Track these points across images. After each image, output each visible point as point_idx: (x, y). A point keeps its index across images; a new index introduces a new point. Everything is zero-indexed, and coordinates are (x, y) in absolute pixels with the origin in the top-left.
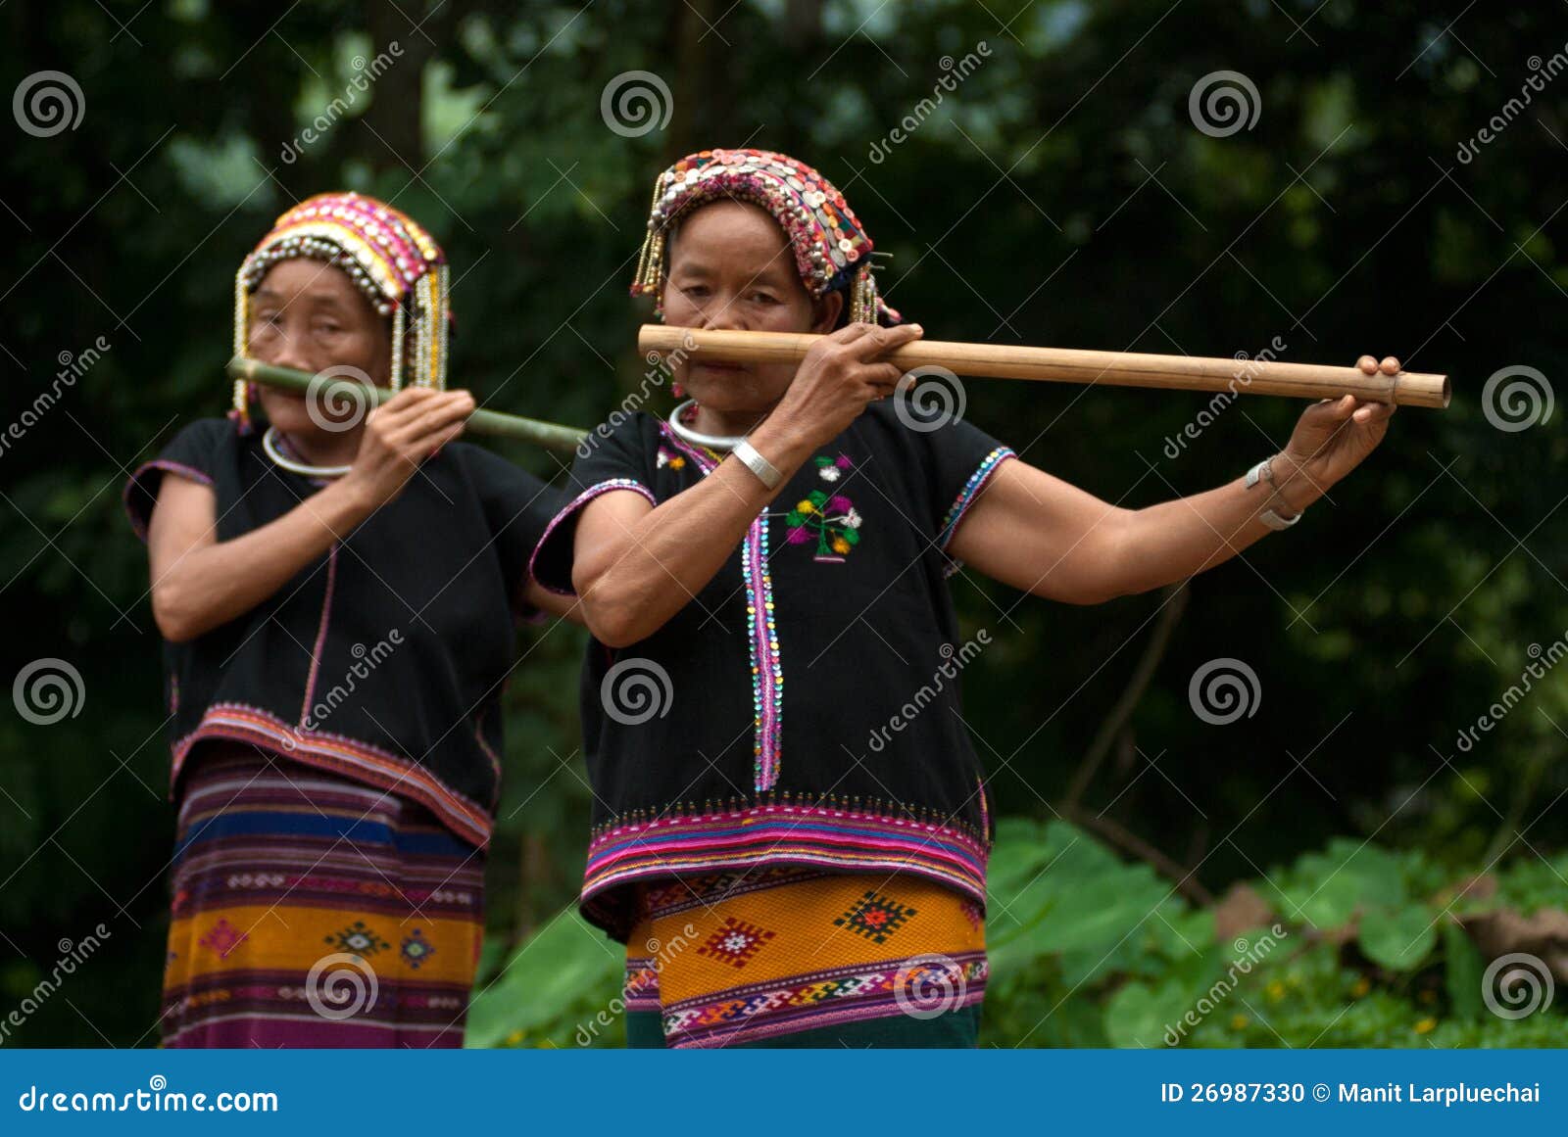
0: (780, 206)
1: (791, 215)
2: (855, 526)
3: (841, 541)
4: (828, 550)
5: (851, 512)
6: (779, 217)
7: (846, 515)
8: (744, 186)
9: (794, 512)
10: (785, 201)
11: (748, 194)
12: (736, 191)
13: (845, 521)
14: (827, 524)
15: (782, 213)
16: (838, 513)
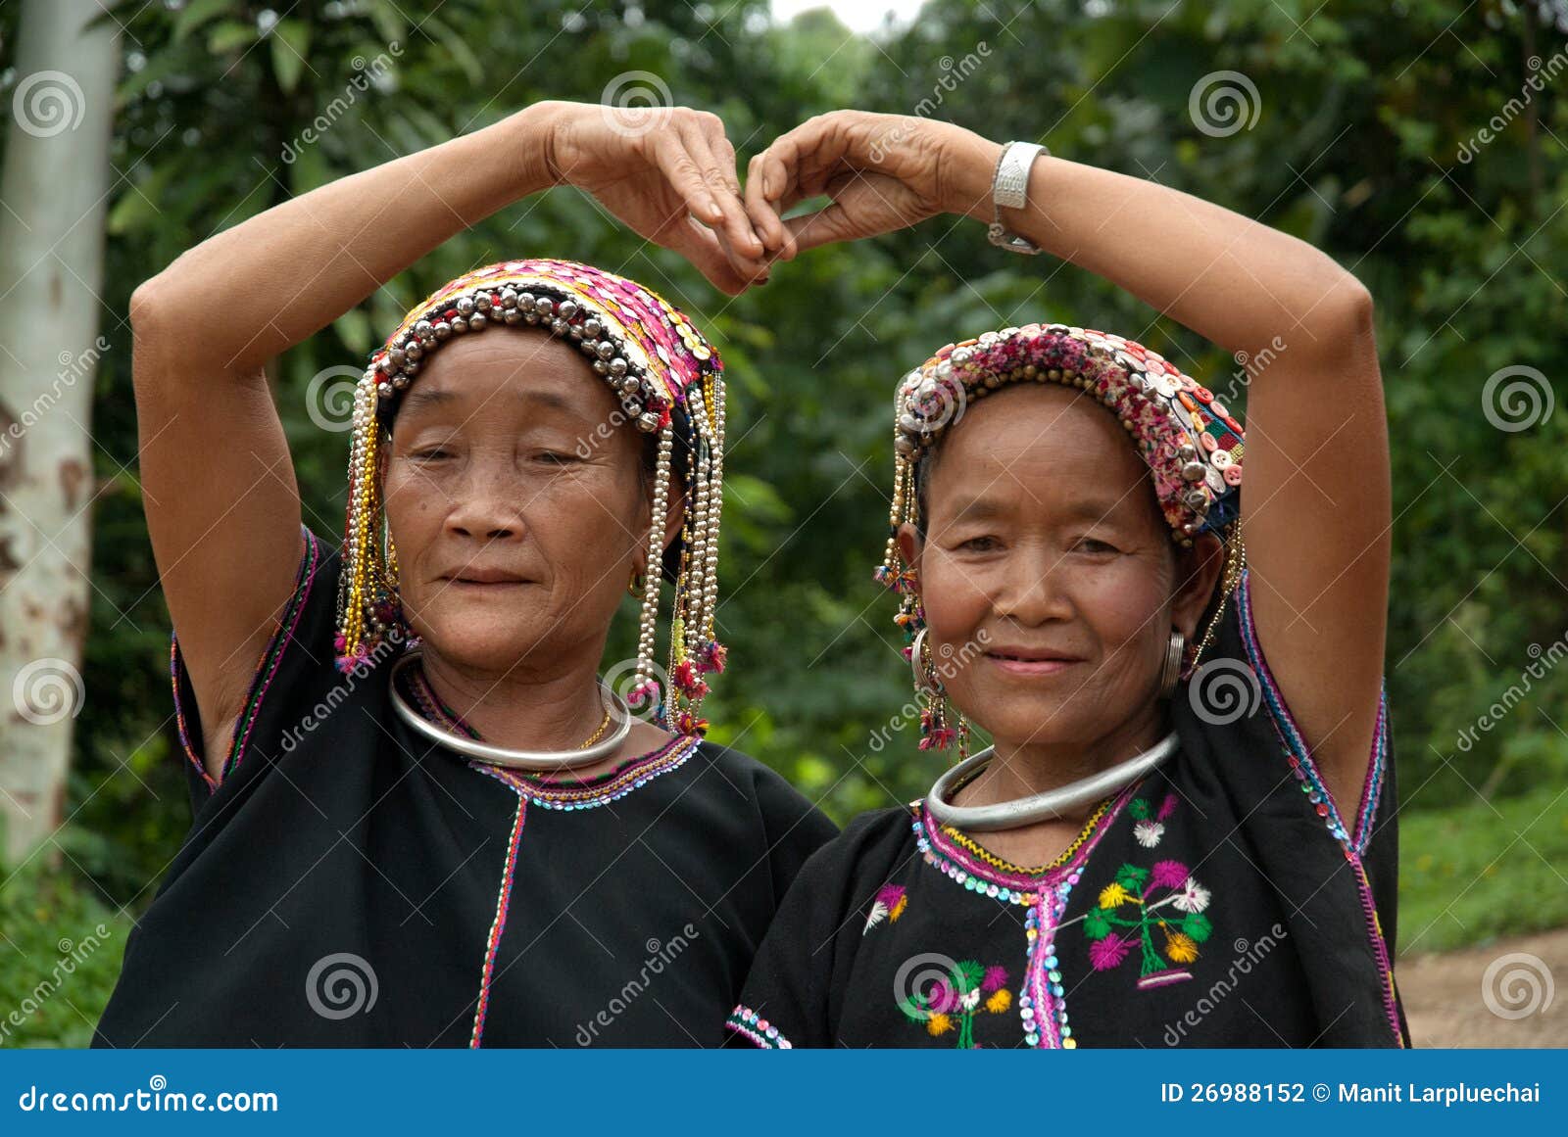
0: (1120, 384)
1: (1141, 397)
2: (1200, 909)
3: (1179, 939)
4: (1159, 962)
5: (1190, 886)
6: (1119, 402)
7: (1182, 891)
8: (1053, 354)
9: (1096, 912)
10: (1128, 376)
11: (1061, 370)
12: (1042, 367)
13: (1181, 902)
14: (1152, 915)
15: (1124, 395)
16: (1166, 891)
